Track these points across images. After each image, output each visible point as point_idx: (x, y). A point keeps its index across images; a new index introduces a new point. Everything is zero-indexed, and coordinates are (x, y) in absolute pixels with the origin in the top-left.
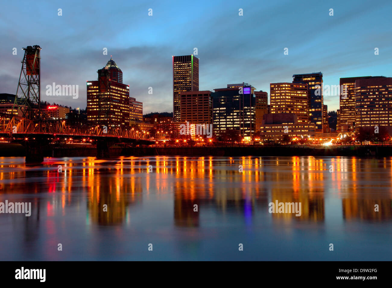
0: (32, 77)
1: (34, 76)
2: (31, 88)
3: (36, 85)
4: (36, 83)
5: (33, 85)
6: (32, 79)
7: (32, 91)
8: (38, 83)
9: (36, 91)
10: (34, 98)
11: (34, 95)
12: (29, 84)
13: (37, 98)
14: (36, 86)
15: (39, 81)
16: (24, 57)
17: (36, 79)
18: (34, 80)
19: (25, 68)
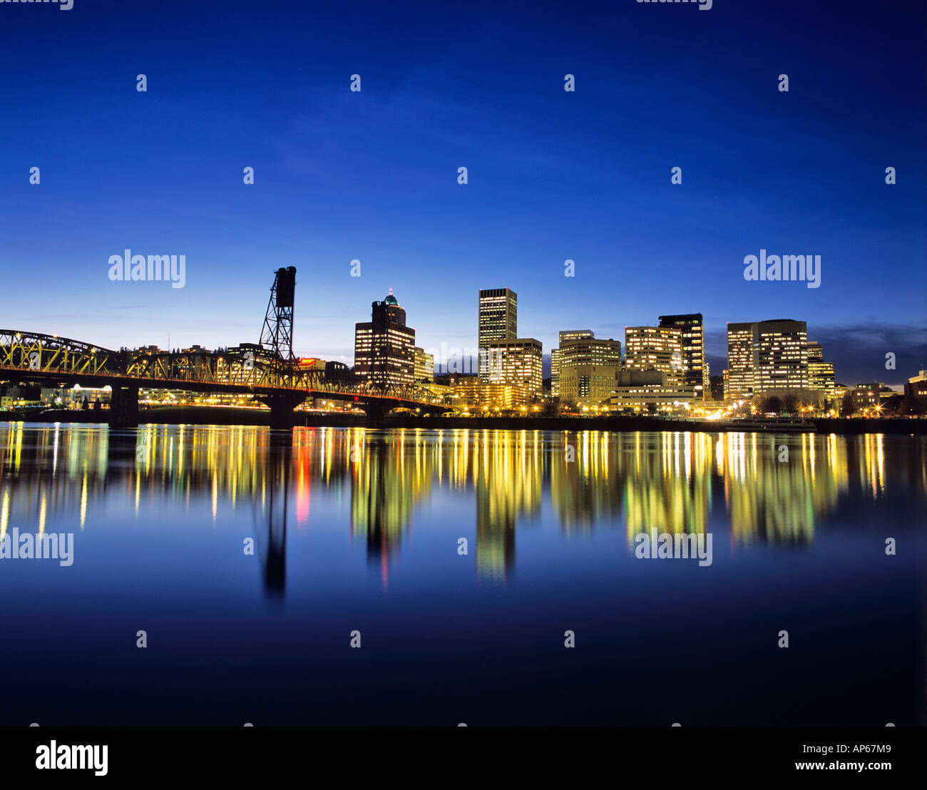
0: (283, 310)
1: (286, 308)
2: (281, 325)
3: (287, 321)
4: (288, 319)
5: (283, 321)
6: (283, 313)
7: (281, 329)
8: (290, 317)
9: (288, 329)
10: (284, 339)
11: (285, 336)
12: (279, 318)
13: (288, 338)
14: (287, 323)
15: (292, 315)
16: (275, 283)
17: (288, 313)
18: (285, 314)
19: (275, 297)
